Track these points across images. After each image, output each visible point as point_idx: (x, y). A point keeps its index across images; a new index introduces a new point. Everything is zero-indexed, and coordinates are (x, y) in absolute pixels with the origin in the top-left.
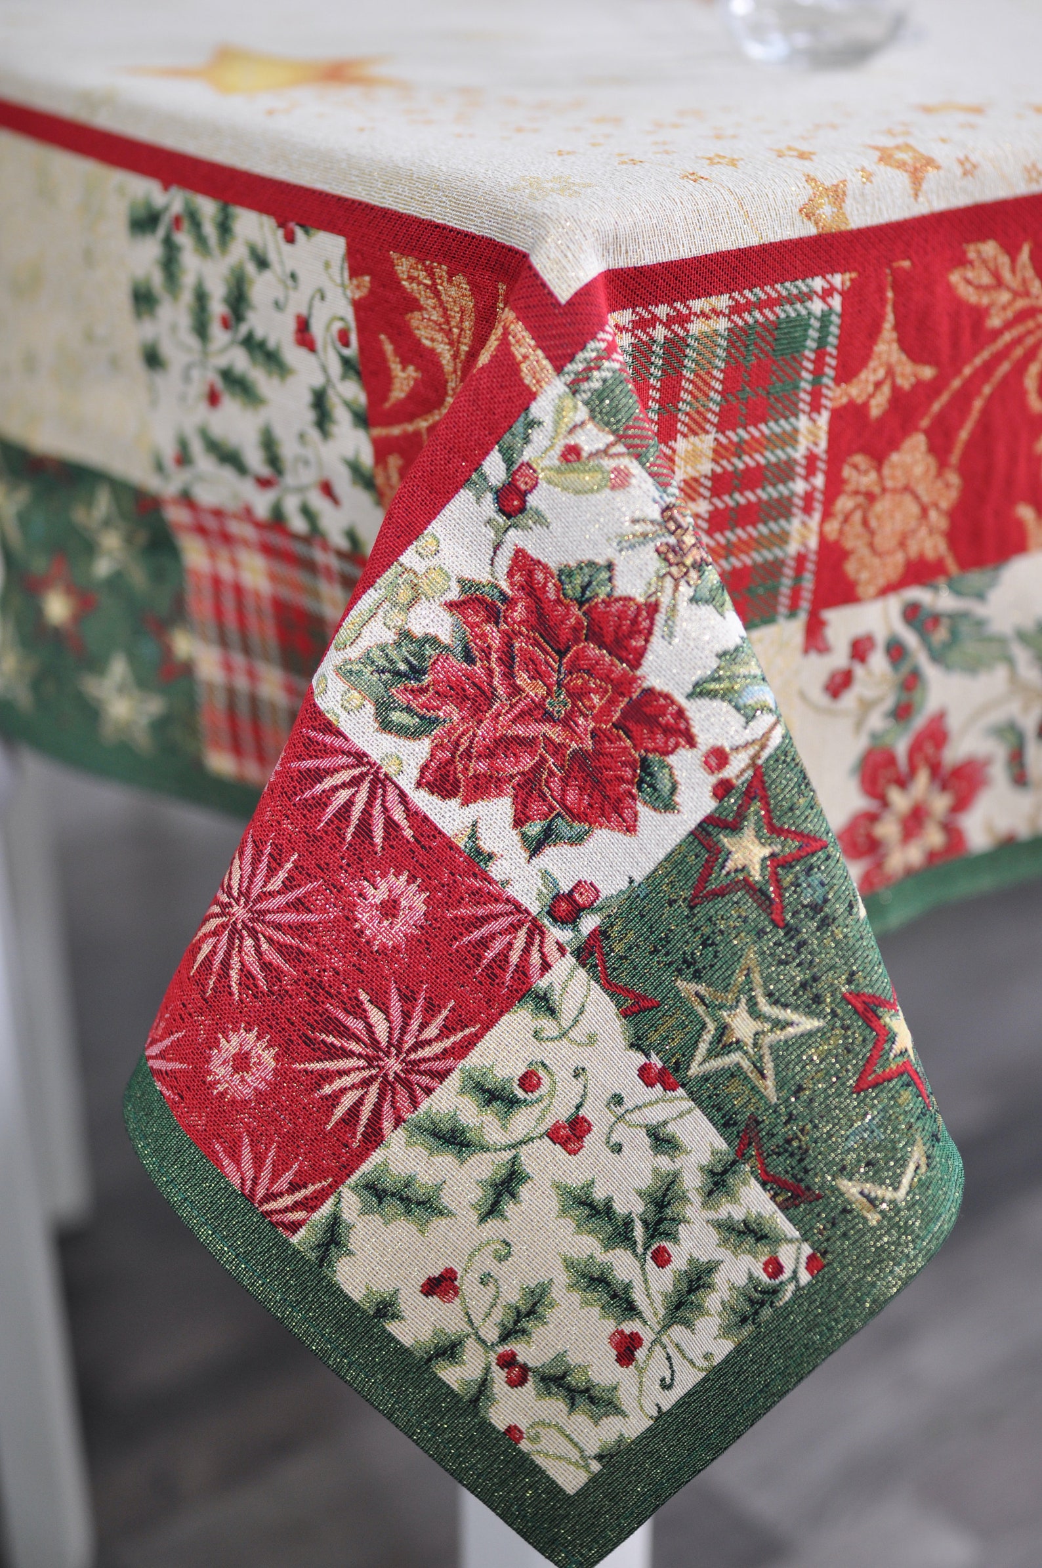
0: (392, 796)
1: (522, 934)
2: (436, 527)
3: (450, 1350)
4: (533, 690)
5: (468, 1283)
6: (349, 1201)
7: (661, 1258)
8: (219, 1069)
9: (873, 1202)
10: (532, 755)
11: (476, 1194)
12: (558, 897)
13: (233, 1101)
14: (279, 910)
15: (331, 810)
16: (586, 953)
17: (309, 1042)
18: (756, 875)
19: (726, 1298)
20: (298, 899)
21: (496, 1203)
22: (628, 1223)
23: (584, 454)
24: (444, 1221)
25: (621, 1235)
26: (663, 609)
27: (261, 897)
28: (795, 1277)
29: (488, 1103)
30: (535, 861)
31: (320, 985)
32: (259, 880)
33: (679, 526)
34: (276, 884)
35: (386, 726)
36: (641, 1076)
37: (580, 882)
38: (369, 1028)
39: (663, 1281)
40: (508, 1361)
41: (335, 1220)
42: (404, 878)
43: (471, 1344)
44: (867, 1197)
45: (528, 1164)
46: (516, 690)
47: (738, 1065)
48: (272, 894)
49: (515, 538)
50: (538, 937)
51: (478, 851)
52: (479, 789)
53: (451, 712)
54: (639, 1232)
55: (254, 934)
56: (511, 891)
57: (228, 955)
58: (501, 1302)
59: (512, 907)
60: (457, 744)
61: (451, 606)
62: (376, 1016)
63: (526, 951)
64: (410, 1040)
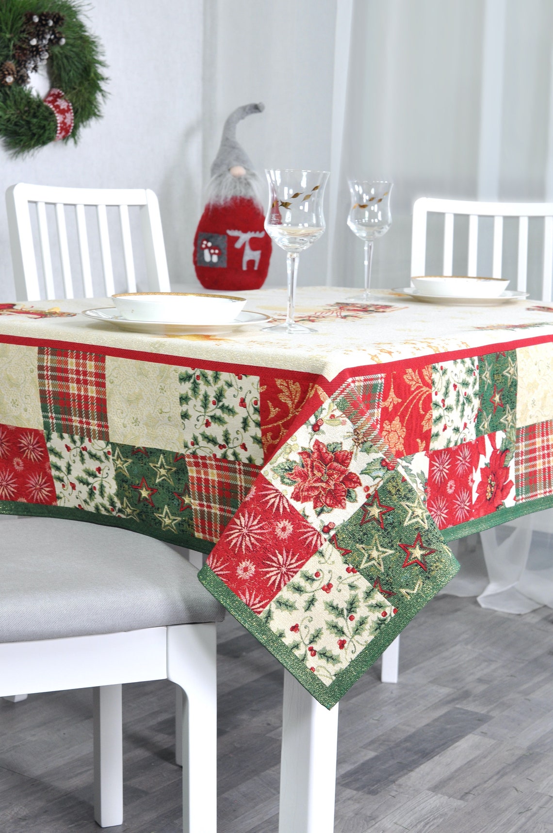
0: (285, 501)
1: (316, 536)
2: (296, 434)
3: (297, 646)
4: (319, 475)
5: (301, 628)
6: (273, 605)
7: (352, 618)
8: (240, 572)
9: (408, 594)
10: (318, 491)
11: (304, 604)
12: (325, 527)
13: (244, 580)
14: (256, 529)
15: (270, 504)
16: (331, 540)
17: (264, 563)
18: (377, 516)
19: (371, 625)
20: (261, 526)
21: (309, 607)
22: (342, 610)
23: (336, 417)
24: (296, 611)
25: (340, 613)
26: (354, 453)
27: (250, 527)
28: (390, 615)
29: (307, 580)
30: (319, 517)
31: (266, 548)
32: (250, 522)
33: (358, 433)
34: (255, 523)
35: (283, 482)
36: (347, 571)
37: (330, 523)
38: (278, 559)
39: (352, 624)
40: (311, 649)
41: (269, 611)
42: (287, 521)
43: (302, 644)
44: (407, 593)
45: (317, 597)
46: (314, 475)
47: (374, 564)
48: (254, 526)
49: (316, 437)
50: (319, 537)
51: (305, 515)
52: (306, 499)
53: (299, 480)
54: (345, 612)
55: (249, 536)
56: (313, 525)
57: (242, 542)
58: (310, 633)
59: (313, 530)
60: (300, 488)
61: (299, 453)
62: (280, 557)
63: (317, 541)
64: (288, 563)
